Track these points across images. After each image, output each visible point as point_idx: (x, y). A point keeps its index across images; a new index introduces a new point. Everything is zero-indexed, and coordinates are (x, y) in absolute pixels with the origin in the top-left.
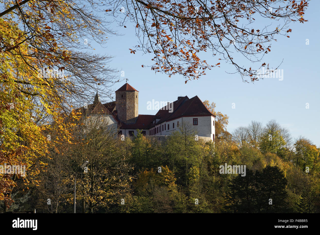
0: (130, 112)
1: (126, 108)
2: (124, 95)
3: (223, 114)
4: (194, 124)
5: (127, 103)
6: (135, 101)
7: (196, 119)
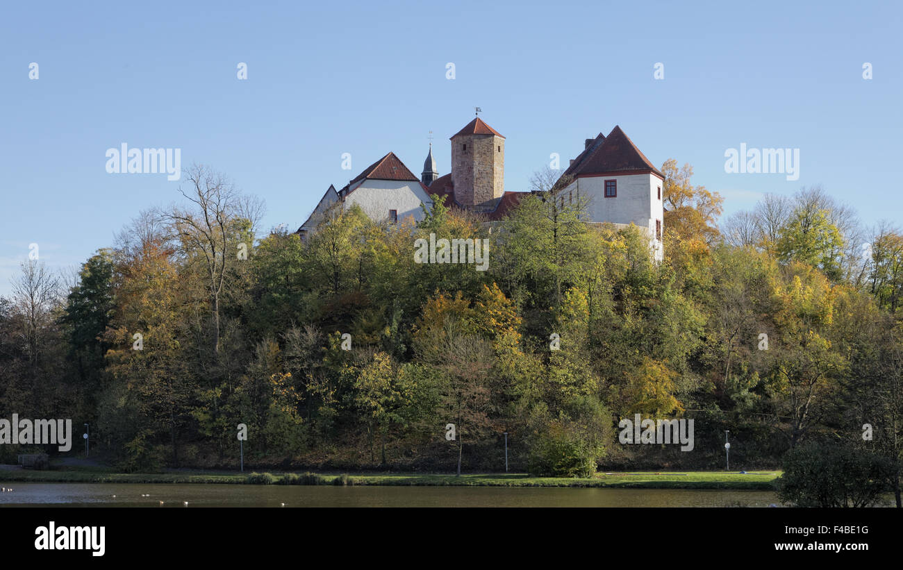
0: (481, 185)
1: (473, 177)
2: (468, 146)
3: (711, 191)
4: (606, 196)
5: (476, 163)
6: (496, 158)
7: (611, 181)
